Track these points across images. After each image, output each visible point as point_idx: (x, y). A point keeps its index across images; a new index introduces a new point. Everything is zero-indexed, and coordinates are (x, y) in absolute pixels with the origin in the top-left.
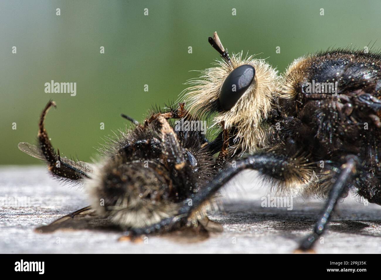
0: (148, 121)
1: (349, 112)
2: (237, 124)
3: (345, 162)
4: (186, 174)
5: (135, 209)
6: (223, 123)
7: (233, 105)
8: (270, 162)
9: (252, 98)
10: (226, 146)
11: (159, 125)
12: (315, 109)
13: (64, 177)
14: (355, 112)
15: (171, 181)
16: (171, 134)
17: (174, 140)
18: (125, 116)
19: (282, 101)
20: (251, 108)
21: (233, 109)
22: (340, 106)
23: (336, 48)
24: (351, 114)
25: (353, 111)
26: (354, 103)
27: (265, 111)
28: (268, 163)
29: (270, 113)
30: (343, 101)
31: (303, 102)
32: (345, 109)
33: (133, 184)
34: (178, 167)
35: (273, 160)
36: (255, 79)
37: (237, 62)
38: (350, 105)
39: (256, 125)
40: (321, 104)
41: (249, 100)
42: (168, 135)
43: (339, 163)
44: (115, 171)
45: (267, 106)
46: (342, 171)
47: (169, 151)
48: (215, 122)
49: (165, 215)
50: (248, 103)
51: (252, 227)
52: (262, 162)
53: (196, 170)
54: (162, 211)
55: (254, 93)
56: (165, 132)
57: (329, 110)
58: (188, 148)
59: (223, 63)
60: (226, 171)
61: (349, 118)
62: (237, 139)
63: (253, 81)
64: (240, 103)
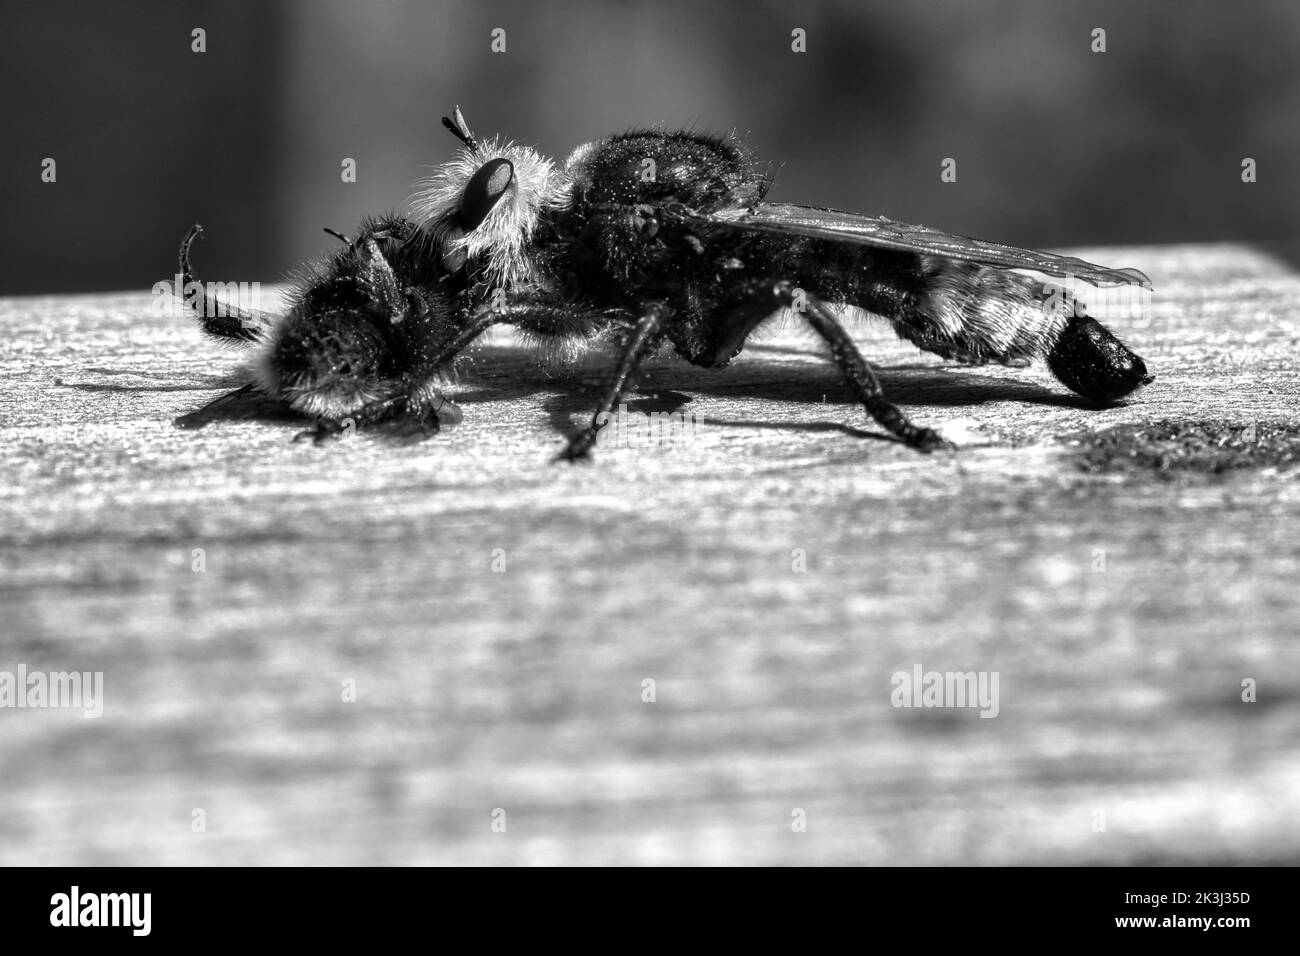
0: (355, 244)
1: (654, 231)
2: (488, 251)
3: (644, 313)
4: (407, 330)
5: (327, 390)
6: (466, 249)
7: (480, 222)
8: (533, 311)
9: (508, 212)
10: (472, 283)
11: (368, 254)
12: (603, 227)
13: (225, 335)
14: (663, 232)
15: (384, 343)
16: (385, 269)
17: (389, 277)
18: (327, 231)
19: (555, 213)
20: (506, 227)
21: (479, 229)
22: (641, 222)
23: (638, 129)
24: (657, 235)
25: (659, 231)
26: (660, 220)
27: (529, 230)
28: (529, 313)
29: (536, 233)
30: (645, 215)
31: (585, 215)
32: (646, 227)
33: (321, 351)
34: (393, 320)
35: (538, 308)
36: (513, 180)
37: (489, 152)
38: (655, 221)
39: (516, 251)
40: (612, 220)
41: (503, 214)
42: (378, 271)
43: (635, 313)
44: (292, 333)
45: (532, 222)
46: (640, 328)
47: (381, 295)
48: (454, 247)
49: (371, 397)
50: (502, 220)
51: (513, 406)
52: (521, 312)
53: (427, 321)
54: (367, 391)
55: (510, 204)
56: (374, 268)
57: (624, 229)
58: (415, 286)
59: (467, 152)
60: (464, 329)
61: (653, 241)
62: (489, 272)
63: (510, 185)
64: (489, 218)
